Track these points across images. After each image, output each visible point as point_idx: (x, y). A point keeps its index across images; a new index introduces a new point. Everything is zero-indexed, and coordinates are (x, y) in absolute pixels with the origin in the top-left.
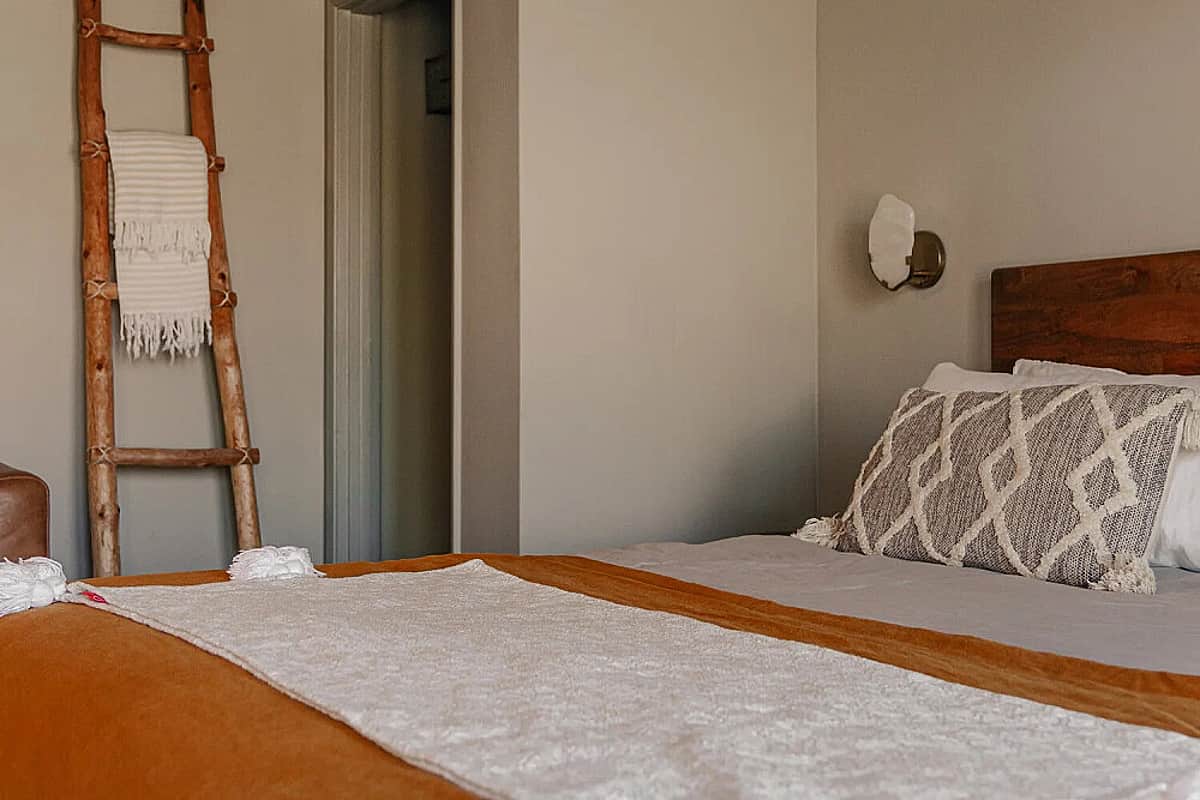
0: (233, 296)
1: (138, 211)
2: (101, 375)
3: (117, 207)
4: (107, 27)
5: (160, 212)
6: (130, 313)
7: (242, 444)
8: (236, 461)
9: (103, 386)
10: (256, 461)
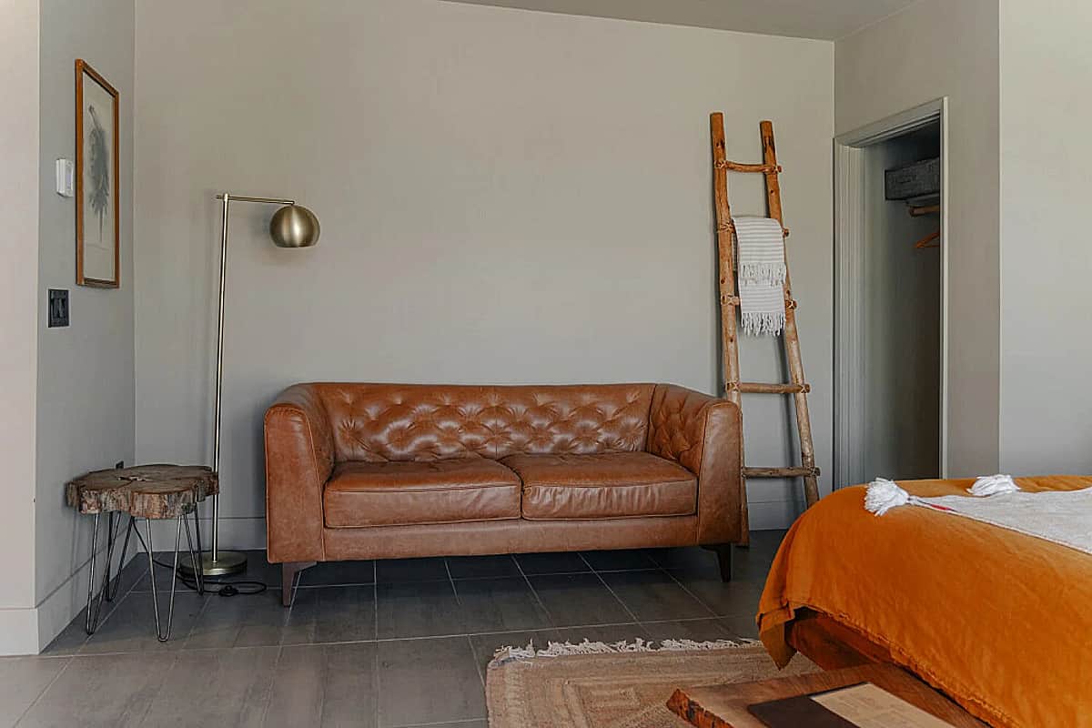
0: (794, 302)
1: (751, 260)
2: (731, 345)
3: (741, 258)
4: (730, 162)
5: (761, 260)
6: (746, 312)
7: (800, 382)
8: (798, 391)
9: (733, 350)
10: (808, 391)
